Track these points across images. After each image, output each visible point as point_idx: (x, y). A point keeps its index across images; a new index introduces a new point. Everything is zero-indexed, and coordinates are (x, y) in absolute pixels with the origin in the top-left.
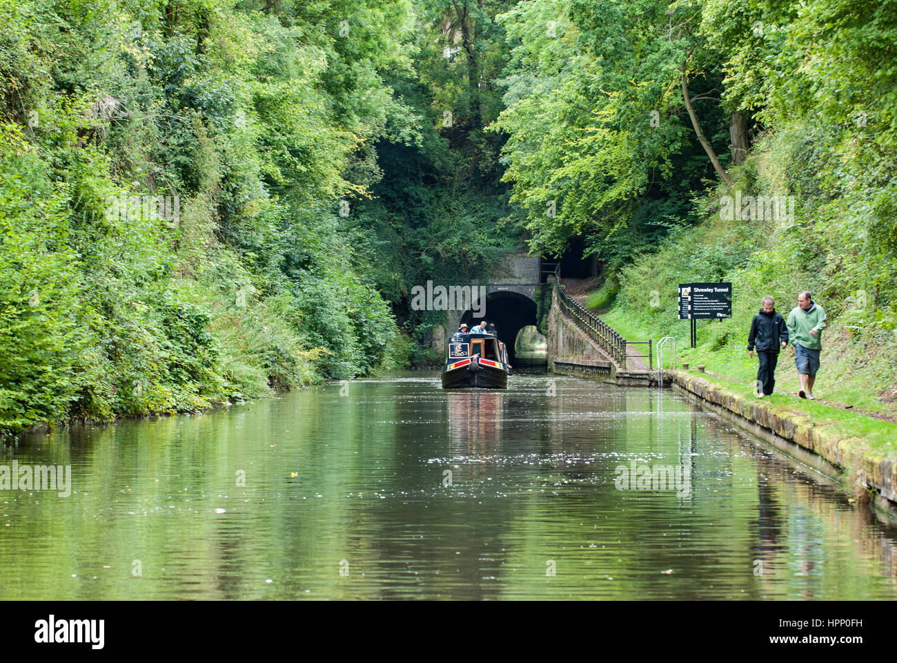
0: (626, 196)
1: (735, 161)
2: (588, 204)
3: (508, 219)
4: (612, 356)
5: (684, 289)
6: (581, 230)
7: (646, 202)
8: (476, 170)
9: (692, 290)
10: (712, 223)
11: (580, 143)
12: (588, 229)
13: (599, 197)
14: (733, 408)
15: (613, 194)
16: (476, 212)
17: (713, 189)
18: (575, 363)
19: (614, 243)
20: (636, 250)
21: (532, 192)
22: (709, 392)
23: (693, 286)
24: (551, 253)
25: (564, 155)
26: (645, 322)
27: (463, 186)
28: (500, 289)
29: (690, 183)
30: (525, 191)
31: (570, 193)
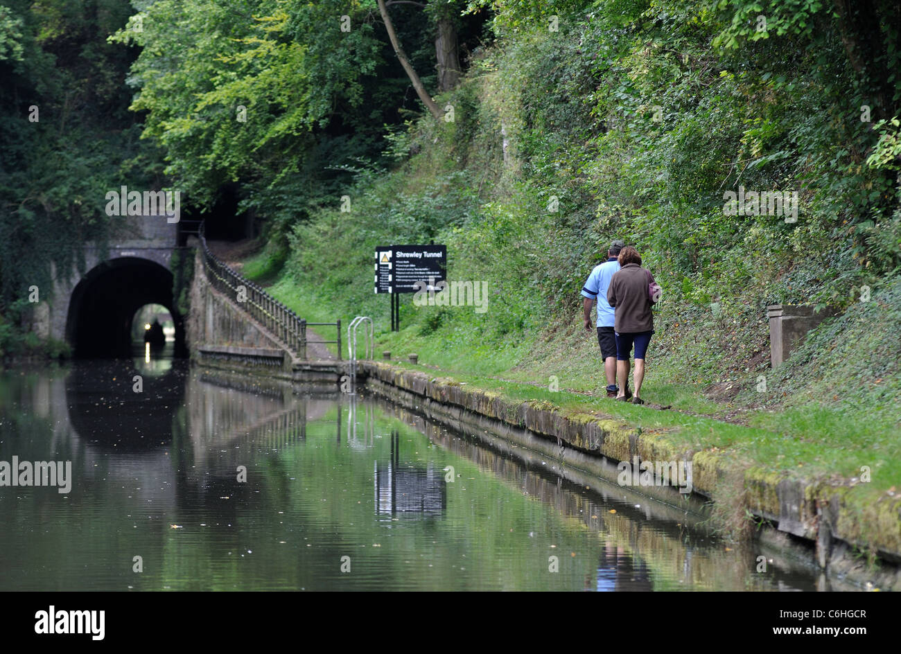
0: (298, 130)
1: (442, 86)
2: (247, 141)
3: (135, 161)
4: (286, 342)
5: (382, 254)
6: (238, 175)
7: (323, 139)
8: (93, 97)
9: (394, 254)
10: (414, 167)
11: (238, 59)
12: (246, 175)
13: (260, 133)
14: (483, 409)
15: (280, 127)
16: (92, 151)
17: (414, 123)
18: (231, 351)
19: (283, 192)
20: (312, 202)
21: (173, 124)
22: (439, 389)
23: (395, 249)
24: (197, 206)
25: (216, 74)
26: (326, 297)
27: (75, 118)
28: (124, 254)
29: (383, 114)
30: (164, 123)
31: (223, 126)
